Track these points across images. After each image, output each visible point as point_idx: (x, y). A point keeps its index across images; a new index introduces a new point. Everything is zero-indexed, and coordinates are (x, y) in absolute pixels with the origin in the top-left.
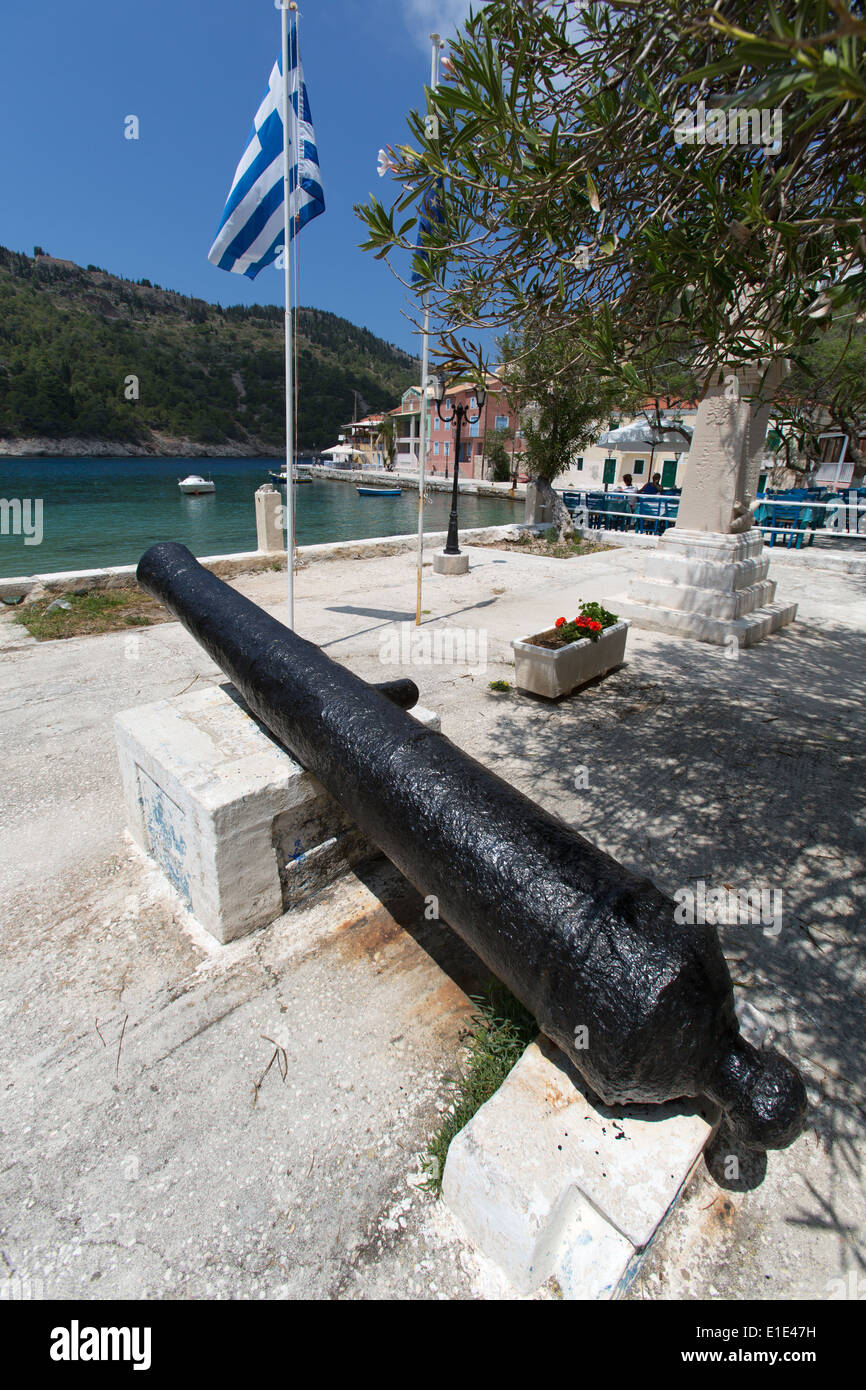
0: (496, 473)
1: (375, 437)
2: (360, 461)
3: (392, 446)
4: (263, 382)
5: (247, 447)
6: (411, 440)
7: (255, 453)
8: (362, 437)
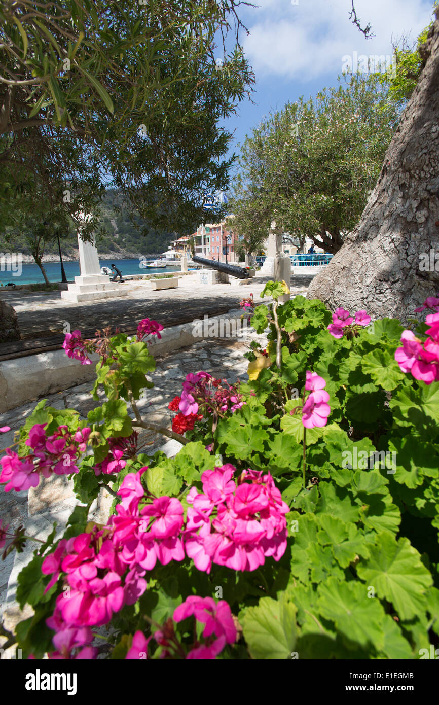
0: (240, 259)
1: (186, 246)
2: (179, 257)
3: (194, 250)
4: (126, 223)
5: (120, 254)
6: (202, 247)
7: (124, 257)
8: (180, 246)
